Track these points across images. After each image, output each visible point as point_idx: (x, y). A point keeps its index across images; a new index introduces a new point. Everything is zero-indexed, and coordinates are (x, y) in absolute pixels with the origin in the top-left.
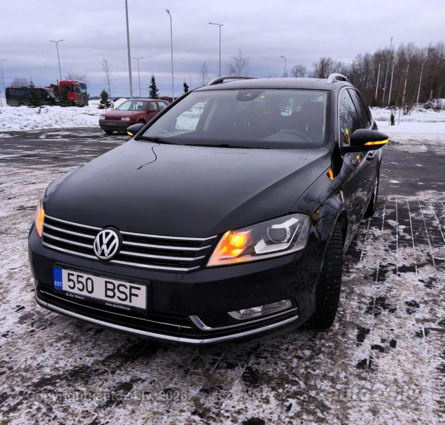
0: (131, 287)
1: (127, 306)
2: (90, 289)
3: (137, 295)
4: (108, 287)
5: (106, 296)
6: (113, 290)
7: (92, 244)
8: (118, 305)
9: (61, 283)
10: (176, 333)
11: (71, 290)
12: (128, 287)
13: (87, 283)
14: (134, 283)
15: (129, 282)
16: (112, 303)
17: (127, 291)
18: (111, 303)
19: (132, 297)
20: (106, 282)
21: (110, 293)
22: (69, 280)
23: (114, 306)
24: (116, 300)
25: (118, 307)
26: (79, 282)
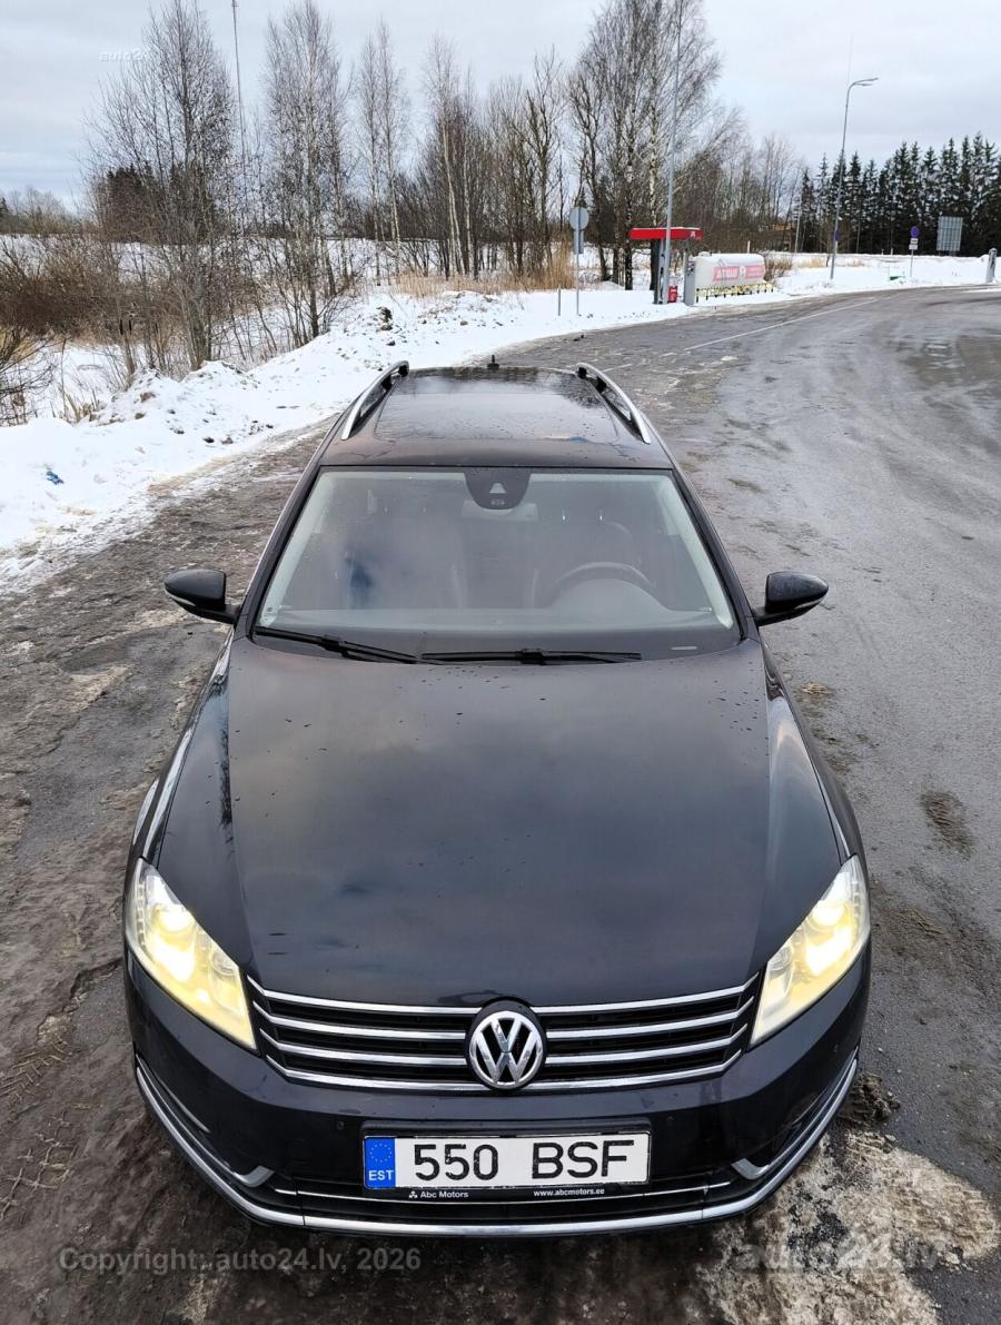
0: (608, 1144)
1: (595, 1186)
2: (486, 1170)
3: (623, 1159)
4: (542, 1155)
5: (536, 1175)
6: (556, 1160)
8: (569, 1189)
9: (389, 1172)
10: (696, 1203)
11: (424, 1184)
12: (601, 1146)
13: (476, 1157)
14: (616, 1133)
15: (605, 1134)
16: (554, 1188)
17: (597, 1154)
18: (548, 1190)
19: (612, 1163)
20: (538, 1145)
21: (547, 1168)
22: (420, 1160)
23: (559, 1193)
24: (564, 1179)
25: (571, 1193)
26: (452, 1160)
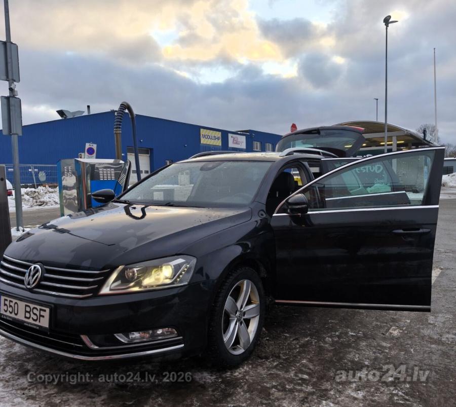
0: (41, 310)
1: (37, 326)
2: (16, 312)
3: (43, 316)
4: (27, 310)
5: (26, 317)
6: (29, 312)
7: (24, 276)
8: (32, 324)
11: (5, 313)
12: (39, 310)
13: (14, 307)
14: (42, 306)
15: (40, 305)
16: (28, 323)
17: (38, 313)
19: (41, 318)
20: (26, 306)
21: (28, 315)
22: (5, 305)
23: (30, 325)
24: (31, 321)
25: (32, 326)
26: (10, 306)
